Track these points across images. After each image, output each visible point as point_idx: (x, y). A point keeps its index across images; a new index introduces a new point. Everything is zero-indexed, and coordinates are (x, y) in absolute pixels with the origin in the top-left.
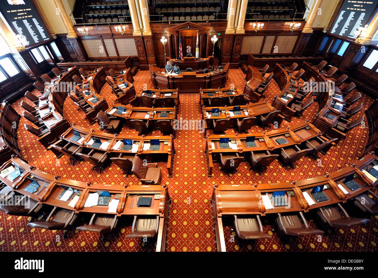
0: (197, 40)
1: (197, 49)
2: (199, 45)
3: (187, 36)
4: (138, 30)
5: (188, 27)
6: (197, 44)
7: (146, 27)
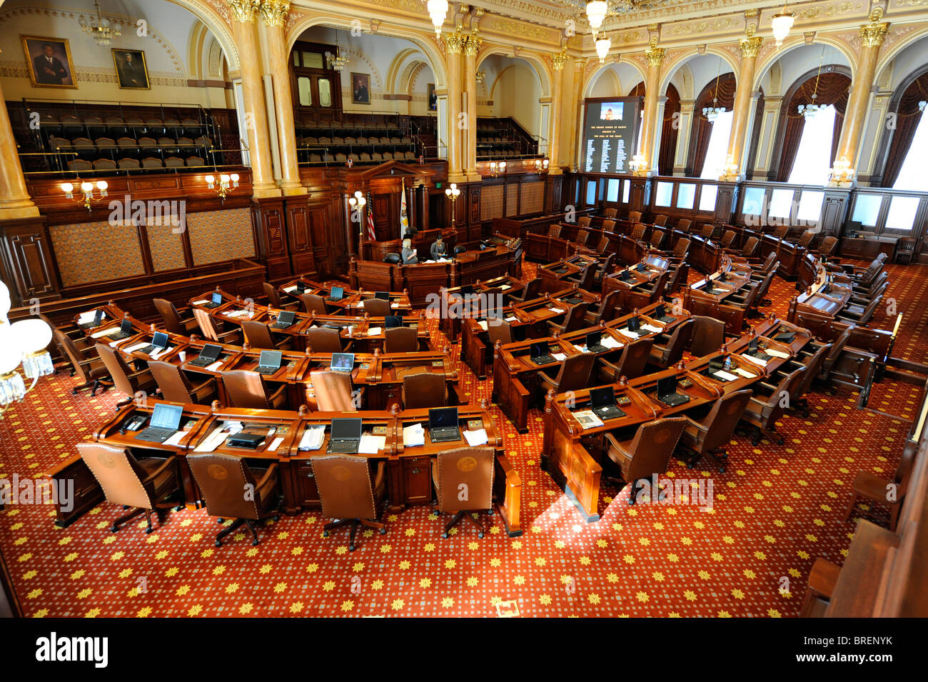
0: (403, 200)
1: (404, 220)
2: (408, 210)
3: (380, 192)
4: (269, 184)
5: (392, 172)
6: (403, 208)
7: (292, 177)
